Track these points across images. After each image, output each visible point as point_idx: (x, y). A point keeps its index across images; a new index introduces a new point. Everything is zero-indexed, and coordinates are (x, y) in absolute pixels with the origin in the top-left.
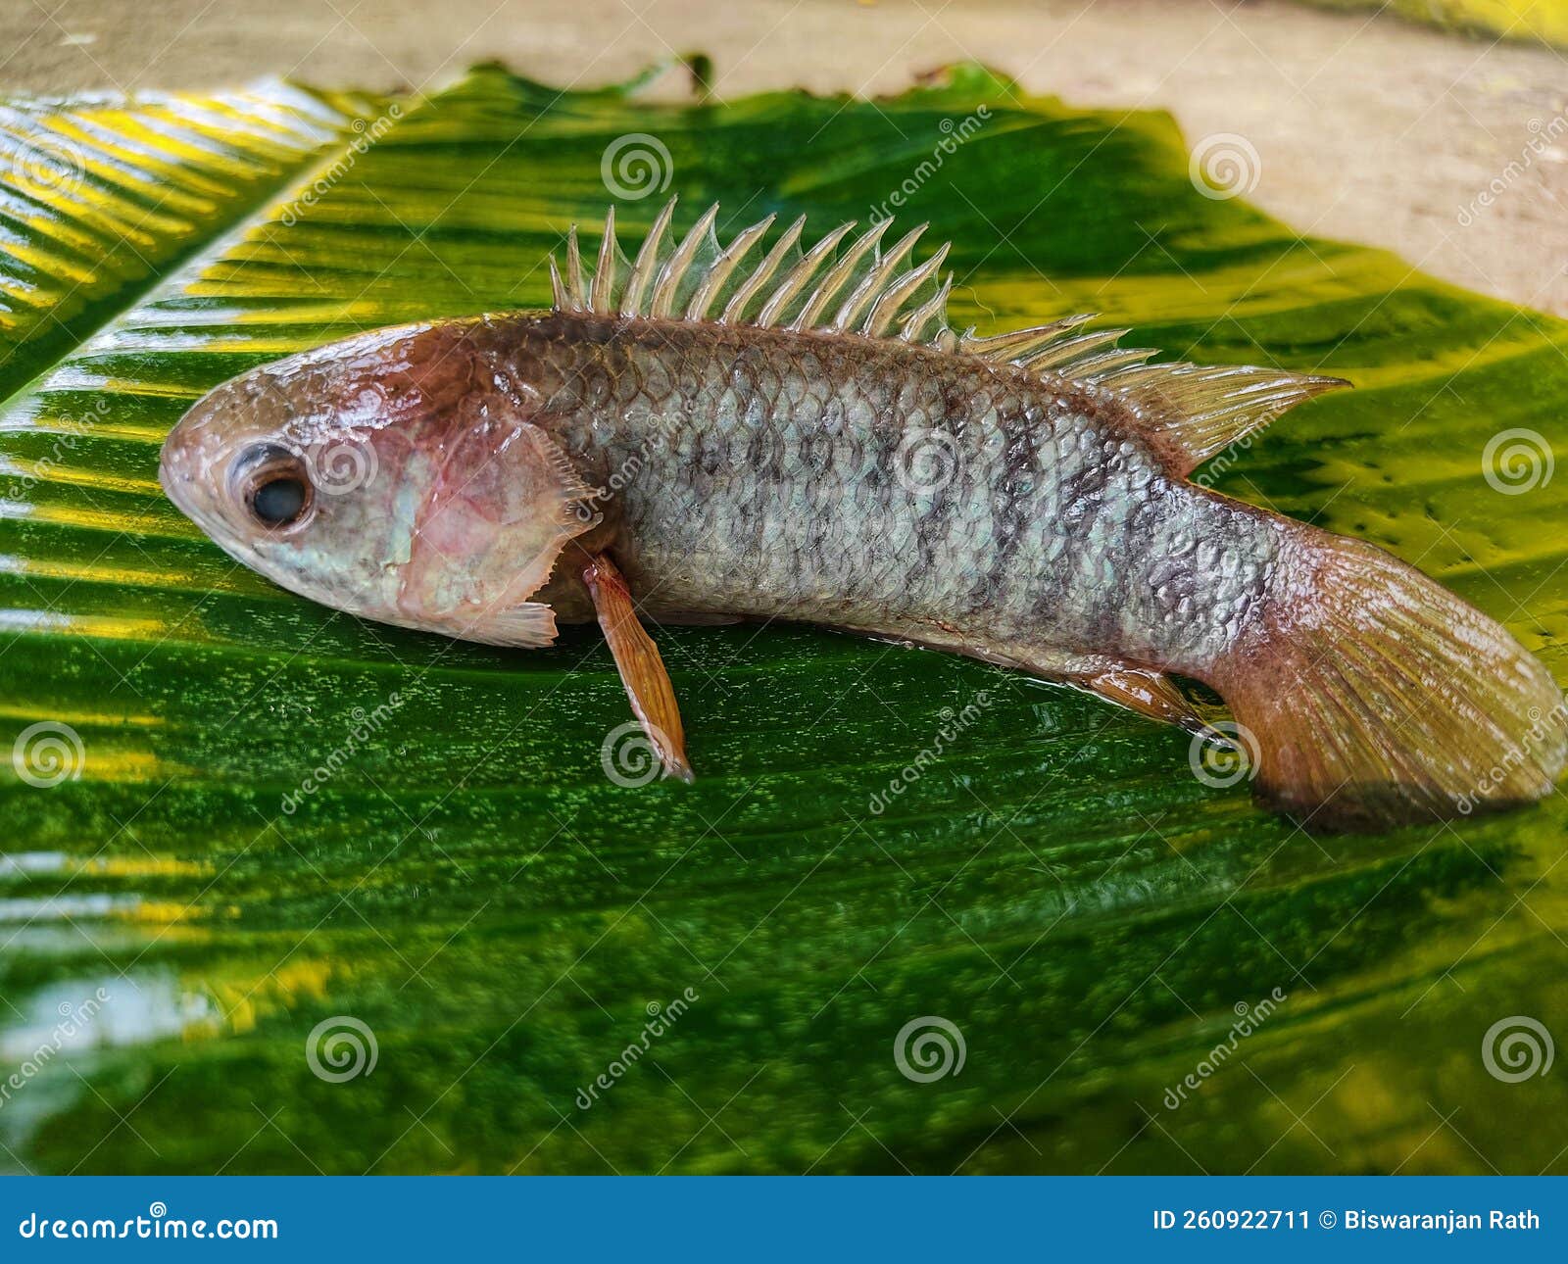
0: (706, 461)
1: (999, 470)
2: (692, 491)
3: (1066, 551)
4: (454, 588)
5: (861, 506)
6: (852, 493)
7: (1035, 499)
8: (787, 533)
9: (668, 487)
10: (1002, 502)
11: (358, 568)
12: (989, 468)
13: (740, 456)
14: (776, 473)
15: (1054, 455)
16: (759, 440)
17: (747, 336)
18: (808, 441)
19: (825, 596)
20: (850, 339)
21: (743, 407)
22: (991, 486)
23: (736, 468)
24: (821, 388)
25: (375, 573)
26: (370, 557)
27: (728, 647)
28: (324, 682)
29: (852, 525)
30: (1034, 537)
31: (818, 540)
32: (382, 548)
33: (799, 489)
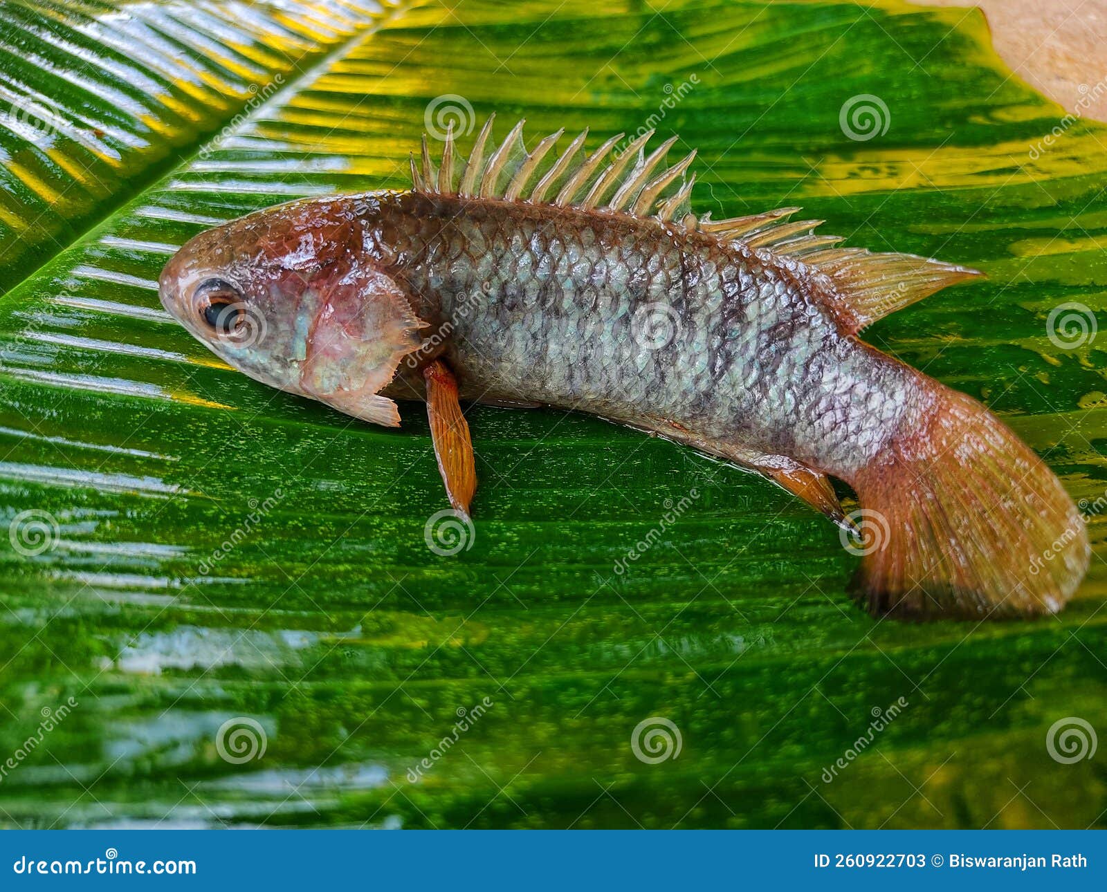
0: (507, 302)
1: (716, 320)
2: (498, 321)
3: (760, 382)
4: (333, 379)
5: (616, 338)
6: (610, 329)
7: (741, 342)
8: (564, 353)
9: (481, 317)
10: (716, 342)
11: (274, 361)
12: (709, 318)
13: (531, 300)
14: (557, 312)
15: (757, 311)
16: (545, 289)
17: (546, 213)
18: (580, 291)
19: (591, 397)
20: (620, 217)
21: (535, 264)
22: (710, 330)
23: (529, 307)
24: (593, 254)
25: (285, 365)
26: (281, 355)
27: (526, 425)
28: (253, 431)
29: (609, 351)
30: (737, 369)
31: (585, 359)
32: (289, 349)
33: (572, 324)
